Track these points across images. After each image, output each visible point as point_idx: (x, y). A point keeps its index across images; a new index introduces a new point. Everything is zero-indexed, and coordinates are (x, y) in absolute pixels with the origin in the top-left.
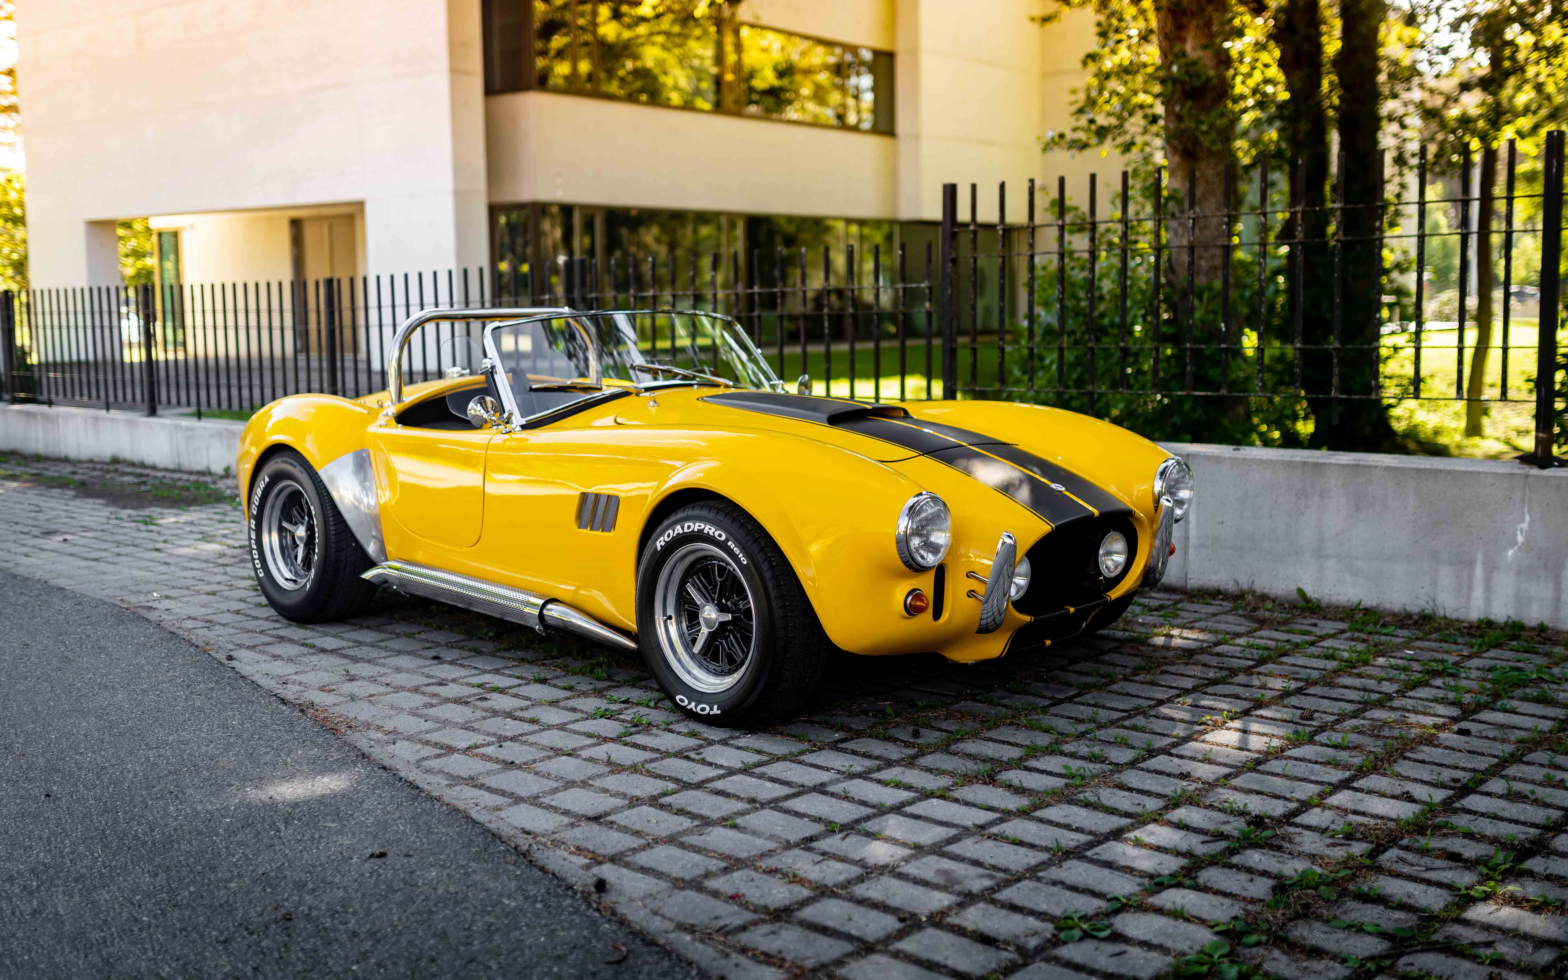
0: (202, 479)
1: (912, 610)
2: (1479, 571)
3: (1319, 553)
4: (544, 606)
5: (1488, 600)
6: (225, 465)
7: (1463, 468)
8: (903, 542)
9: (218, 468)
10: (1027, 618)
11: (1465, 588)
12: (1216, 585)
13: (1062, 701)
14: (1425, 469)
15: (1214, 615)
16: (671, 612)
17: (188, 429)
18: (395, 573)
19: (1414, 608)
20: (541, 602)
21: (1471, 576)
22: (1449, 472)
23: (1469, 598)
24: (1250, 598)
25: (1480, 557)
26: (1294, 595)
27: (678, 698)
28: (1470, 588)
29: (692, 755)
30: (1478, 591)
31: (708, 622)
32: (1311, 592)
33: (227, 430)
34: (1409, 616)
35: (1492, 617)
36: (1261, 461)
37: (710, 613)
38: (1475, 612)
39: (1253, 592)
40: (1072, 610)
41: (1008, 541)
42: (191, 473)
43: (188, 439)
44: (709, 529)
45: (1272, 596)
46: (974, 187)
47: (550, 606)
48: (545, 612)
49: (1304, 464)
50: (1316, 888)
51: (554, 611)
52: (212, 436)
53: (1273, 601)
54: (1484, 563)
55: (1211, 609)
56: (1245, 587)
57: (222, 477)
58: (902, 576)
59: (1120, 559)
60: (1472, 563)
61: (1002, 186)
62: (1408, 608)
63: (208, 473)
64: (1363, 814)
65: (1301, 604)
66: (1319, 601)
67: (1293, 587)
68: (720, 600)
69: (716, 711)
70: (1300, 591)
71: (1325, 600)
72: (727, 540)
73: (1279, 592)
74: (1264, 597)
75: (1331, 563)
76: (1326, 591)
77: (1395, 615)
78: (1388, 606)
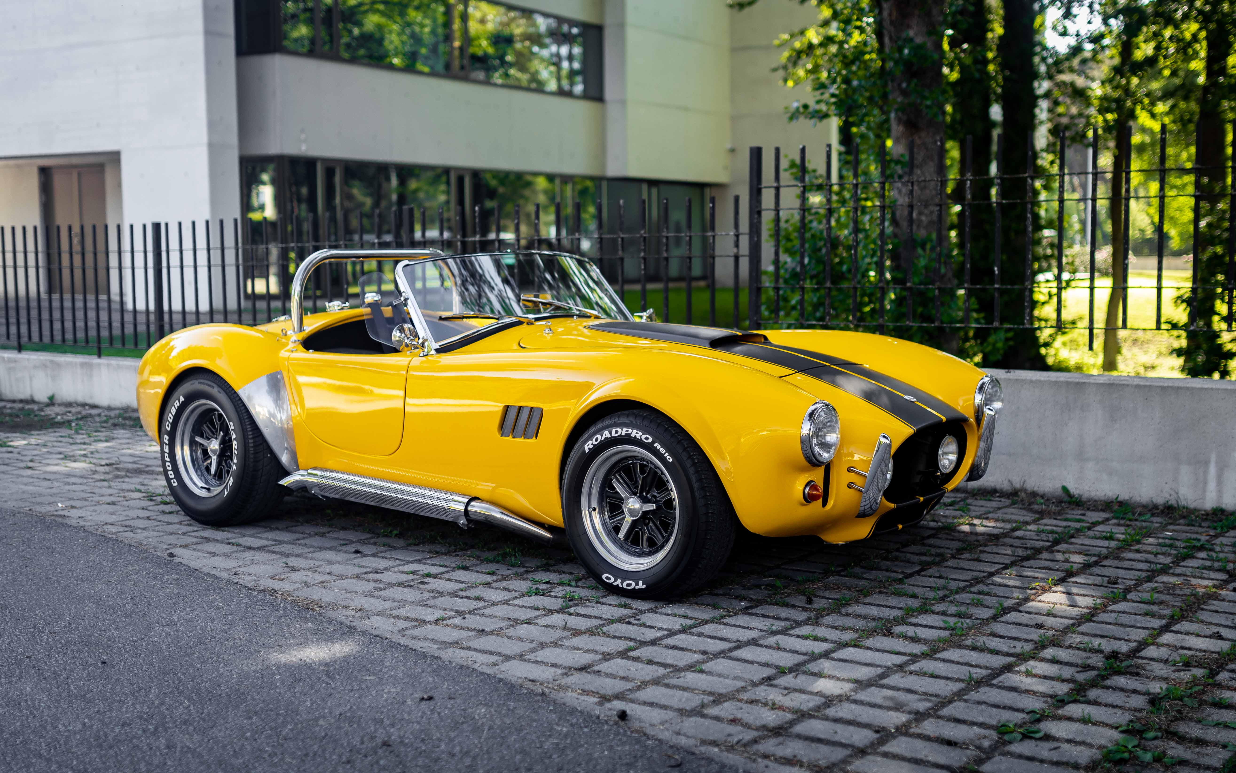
0: (27, 407)
1: (808, 499)
2: (1213, 470)
3: (1081, 456)
4: (468, 504)
5: (1220, 492)
6: (50, 393)
7: (1199, 386)
8: (806, 442)
9: (42, 396)
10: (892, 506)
11: (1201, 483)
12: (992, 485)
13: (911, 575)
14: (1168, 387)
15: (999, 509)
16: (595, 504)
17: (10, 361)
18: (314, 480)
19: (1160, 500)
20: (466, 500)
21: (1206, 473)
22: (1187, 388)
23: (1204, 491)
24: (1023, 495)
25: (1213, 458)
26: (1059, 492)
27: (604, 576)
28: (1205, 483)
30: (1212, 485)
31: (632, 512)
32: (1073, 489)
33: (51, 361)
34: (1156, 507)
35: (1224, 506)
36: (1032, 381)
37: (633, 504)
38: (1209, 503)
39: (1025, 490)
40: (922, 499)
41: (884, 441)
42: (14, 401)
43: (10, 370)
44: (636, 433)
45: (1041, 493)
46: (777, 149)
47: (473, 503)
48: (470, 508)
50: (1181, 699)
51: (476, 507)
52: (35, 367)
53: (1042, 497)
54: (1216, 463)
55: (994, 504)
56: (1018, 486)
57: (48, 405)
58: (802, 470)
59: (953, 457)
60: (1207, 463)
61: (803, 149)
62: (1154, 500)
63: (32, 401)
64: (1189, 649)
65: (1066, 499)
66: (1080, 496)
67: (1058, 485)
68: (641, 493)
69: (641, 585)
70: (1065, 489)
71: (1086, 496)
72: (653, 442)
73: (1047, 490)
74: (1034, 494)
75: (1090, 465)
76: (1087, 488)
77: (1144, 506)
78: (1138, 499)
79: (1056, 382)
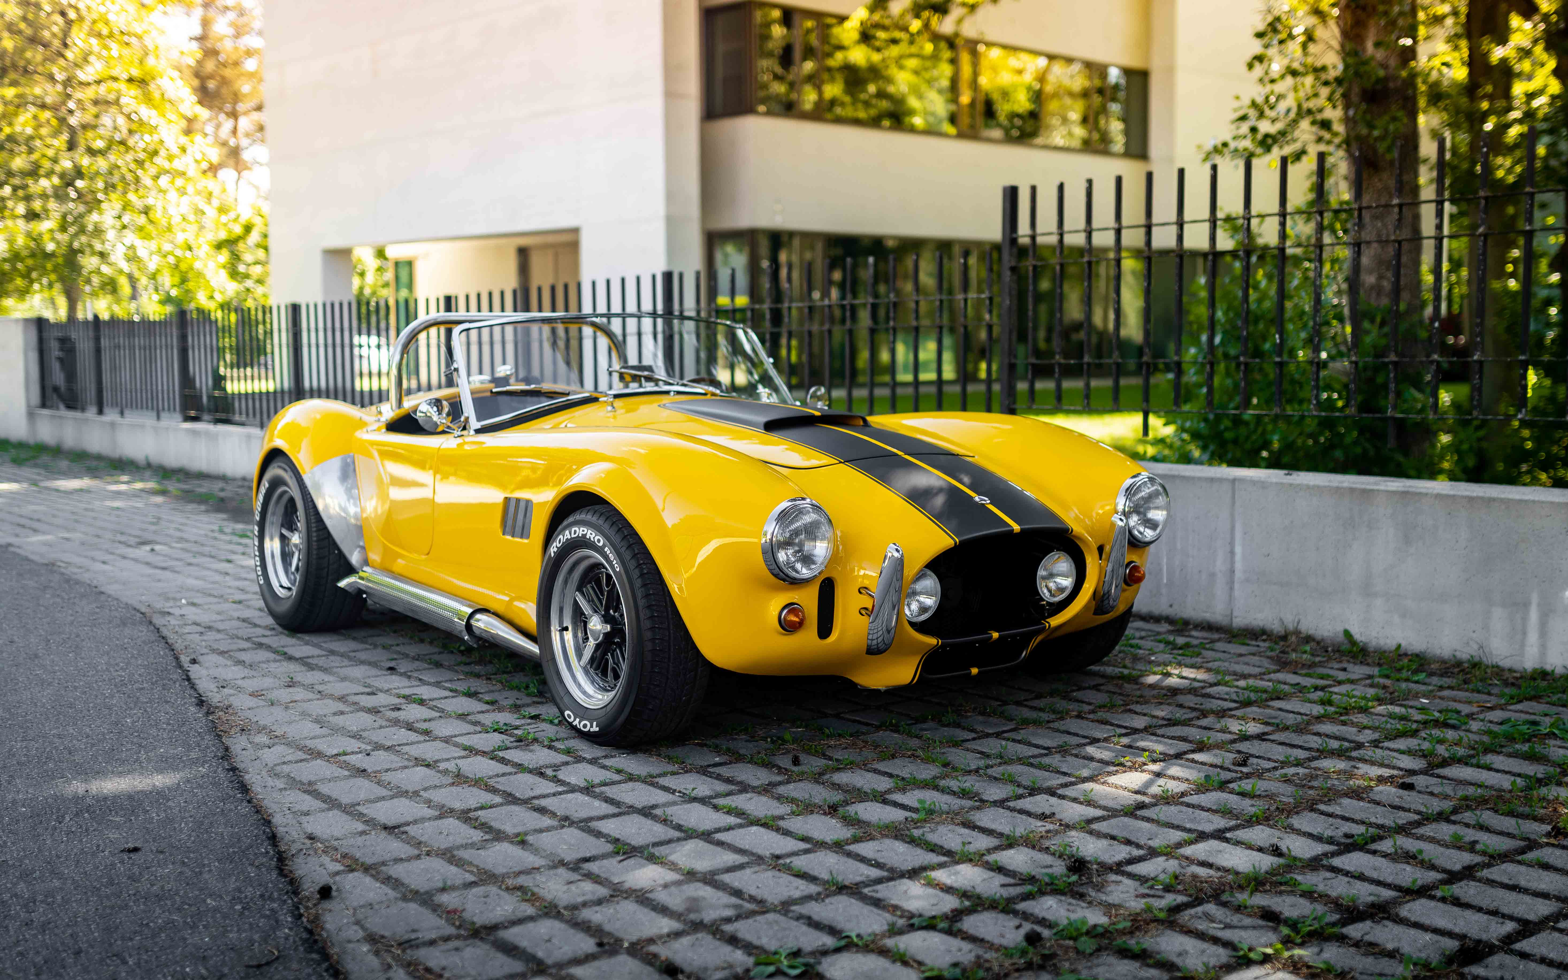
1: (788, 627)
2: (1534, 615)
3: (1367, 590)
4: (471, 615)
5: (1543, 647)
7: (1518, 497)
8: (770, 551)
10: (933, 641)
11: (1519, 633)
12: (1261, 624)
13: (988, 735)
14: (1478, 498)
15: (1241, 655)
16: (567, 623)
18: (364, 582)
19: (1464, 654)
20: (470, 611)
21: (1525, 619)
23: (1523, 645)
24: (1292, 639)
25: (1535, 599)
26: (1341, 637)
27: (567, 713)
28: (1524, 633)
29: (549, 772)
30: (1533, 637)
31: (595, 634)
32: (1359, 634)
34: (1459, 664)
35: (1548, 668)
36: (1308, 487)
37: (595, 624)
38: (1529, 661)
39: (1297, 632)
40: (995, 635)
41: (896, 555)
44: (591, 535)
45: (1319, 638)
46: (1034, 189)
47: (478, 616)
48: (473, 622)
49: (1352, 490)
50: (1075, 939)
51: (482, 622)
53: (1318, 643)
54: (1539, 605)
55: (1243, 650)
56: (1291, 627)
58: (776, 589)
59: (1067, 582)
60: (1526, 605)
61: (1061, 187)
62: (1458, 654)
64: (1210, 866)
65: (1346, 647)
66: (1366, 644)
67: (1340, 628)
68: (607, 610)
69: (595, 729)
70: (1347, 633)
72: (604, 546)
73: (1326, 634)
74: (1309, 639)
75: (1379, 602)
76: (1374, 634)
77: (1444, 662)
78: (1438, 652)
79: (1338, 488)
